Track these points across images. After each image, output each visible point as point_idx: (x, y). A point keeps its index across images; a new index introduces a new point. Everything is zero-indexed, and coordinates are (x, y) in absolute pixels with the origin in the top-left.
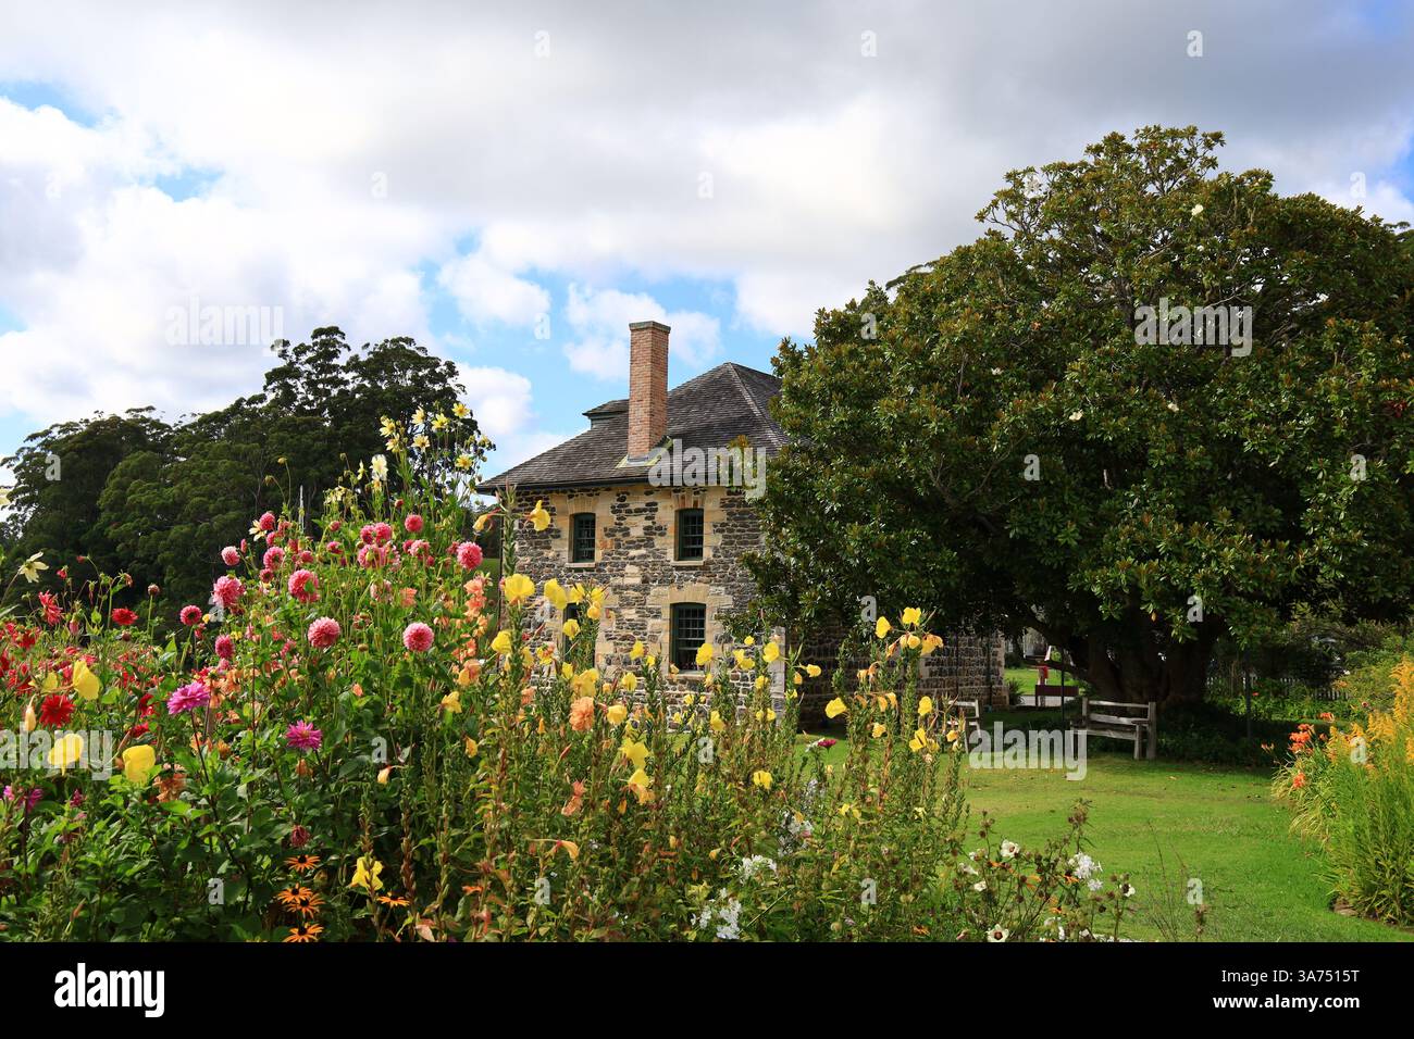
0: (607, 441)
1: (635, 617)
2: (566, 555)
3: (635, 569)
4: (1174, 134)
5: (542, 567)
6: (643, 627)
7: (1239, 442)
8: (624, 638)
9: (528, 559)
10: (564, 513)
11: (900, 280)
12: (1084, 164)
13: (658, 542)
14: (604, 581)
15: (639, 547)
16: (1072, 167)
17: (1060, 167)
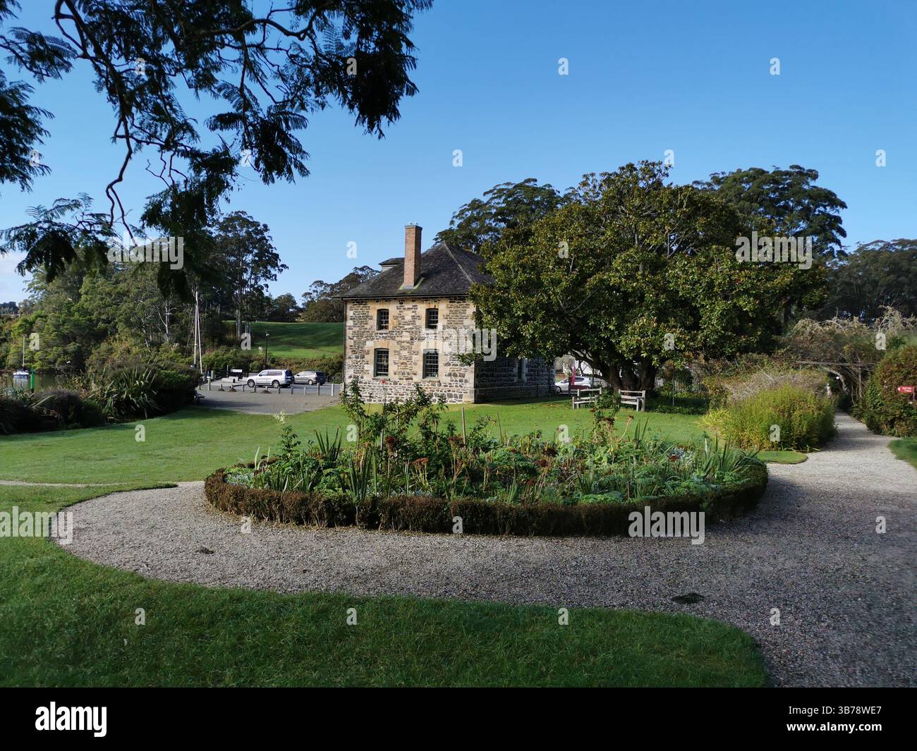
0: (392, 277)
1: (407, 354)
2: (375, 327)
3: (408, 334)
4: (653, 164)
5: (364, 332)
6: (411, 359)
7: (677, 292)
8: (402, 364)
9: (358, 329)
10: (374, 309)
11: (490, 191)
12: (615, 173)
13: (418, 322)
14: (393, 339)
15: (409, 325)
16: (611, 175)
17: (605, 174)
